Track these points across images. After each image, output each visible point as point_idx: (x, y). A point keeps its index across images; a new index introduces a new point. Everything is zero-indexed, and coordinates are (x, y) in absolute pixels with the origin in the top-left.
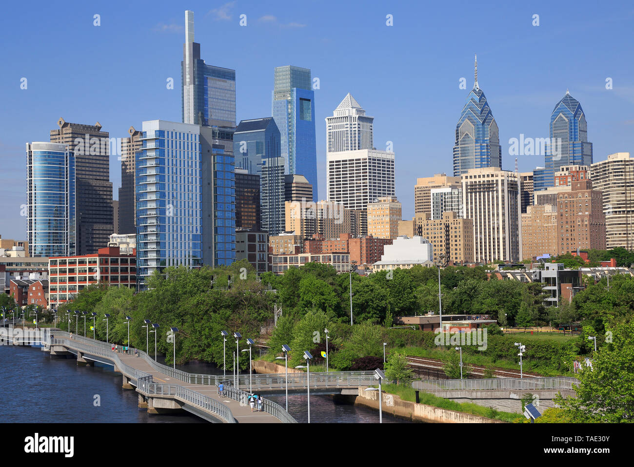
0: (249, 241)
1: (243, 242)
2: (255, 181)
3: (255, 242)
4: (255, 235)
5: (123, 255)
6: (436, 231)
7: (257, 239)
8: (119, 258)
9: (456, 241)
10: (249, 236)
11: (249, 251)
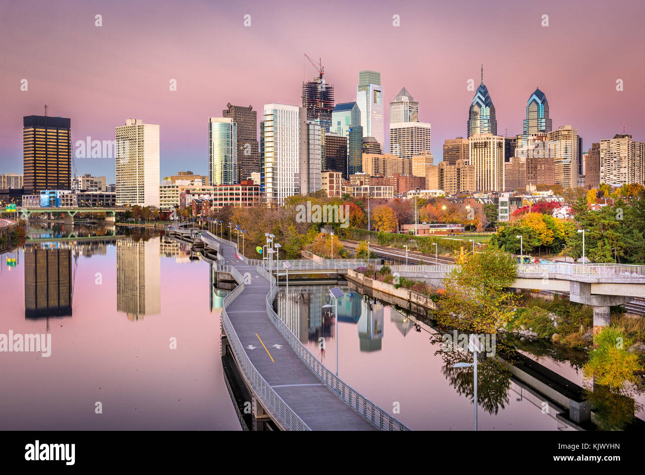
0: (330, 177)
1: (326, 178)
2: (345, 141)
3: (333, 178)
4: (333, 174)
5: (256, 185)
6: (452, 173)
7: (335, 177)
8: (253, 187)
9: (464, 178)
10: (330, 174)
11: (330, 183)
